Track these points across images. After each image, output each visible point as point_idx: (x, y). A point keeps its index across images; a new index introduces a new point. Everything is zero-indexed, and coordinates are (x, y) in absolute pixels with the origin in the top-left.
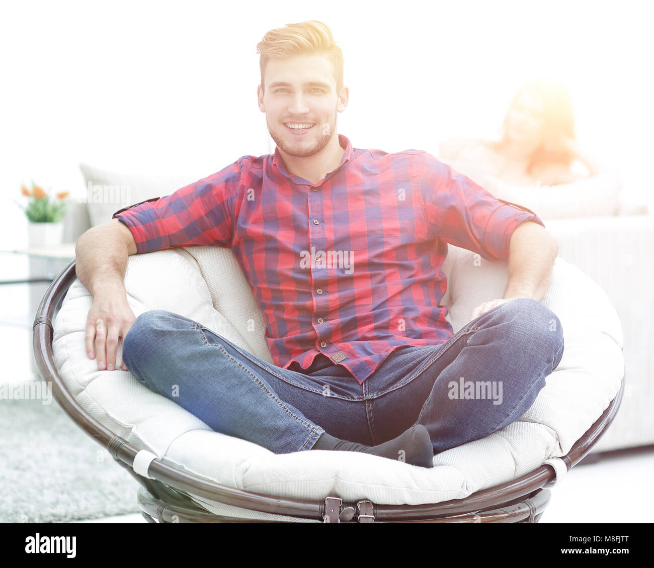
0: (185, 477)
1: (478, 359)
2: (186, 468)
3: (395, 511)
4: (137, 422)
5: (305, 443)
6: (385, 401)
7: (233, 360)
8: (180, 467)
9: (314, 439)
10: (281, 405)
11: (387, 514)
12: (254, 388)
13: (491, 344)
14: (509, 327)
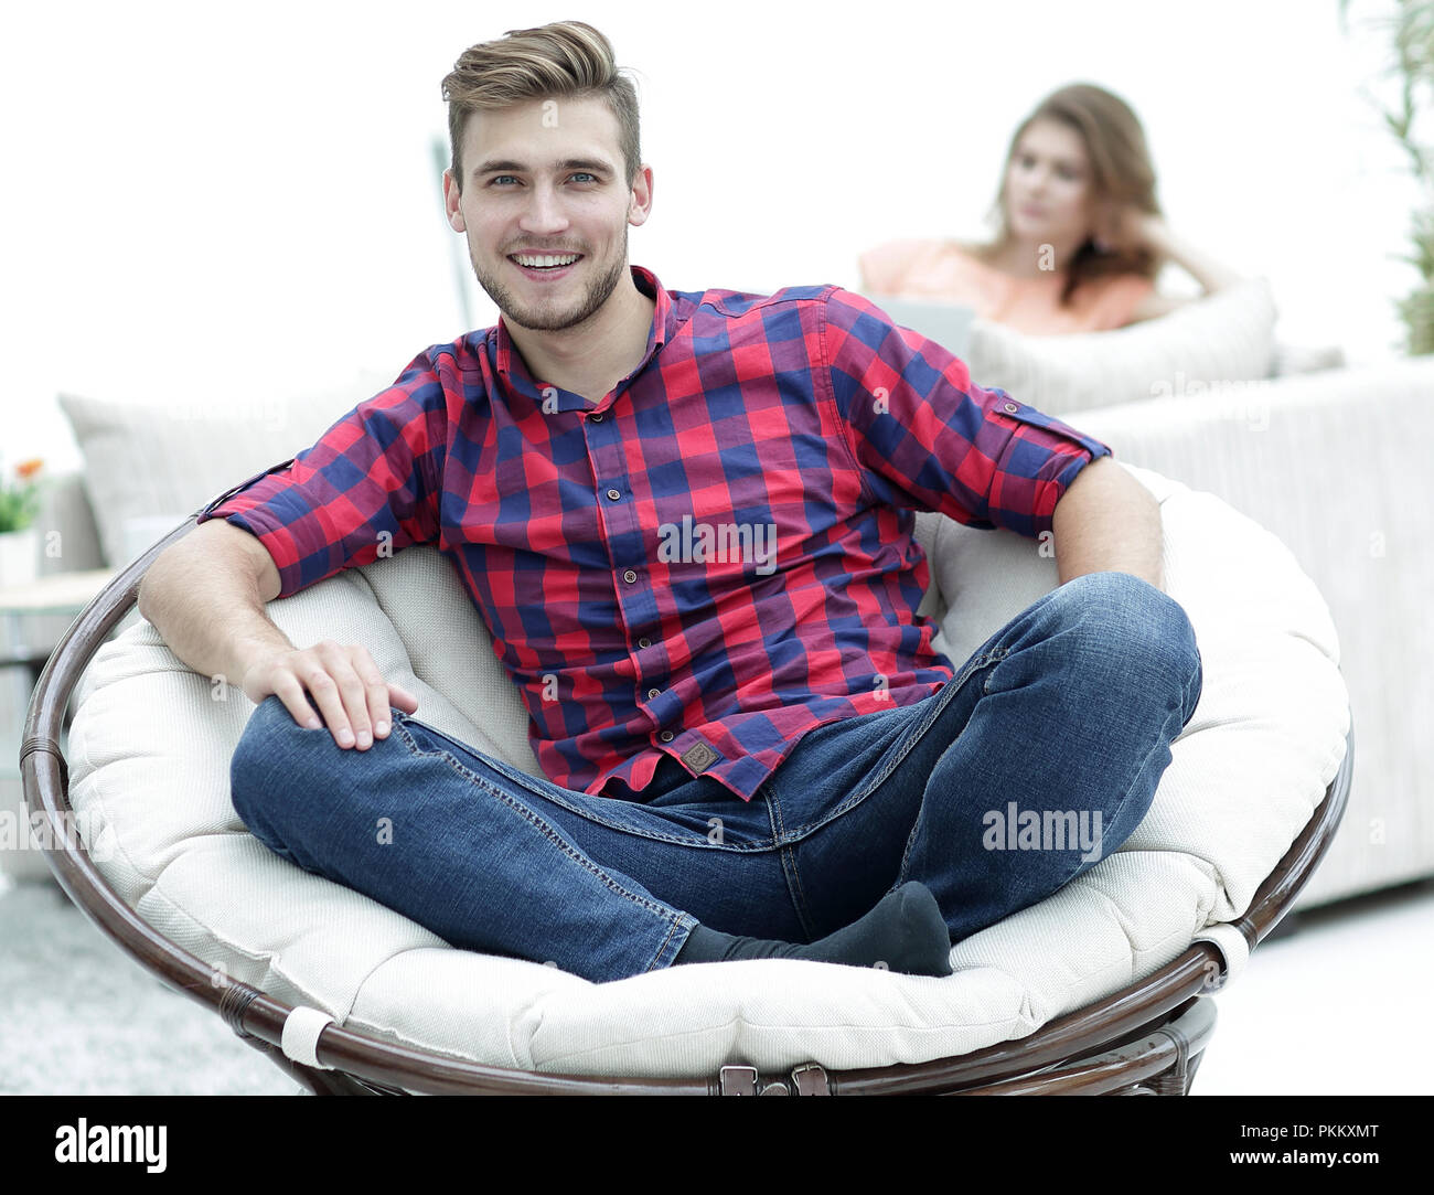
0: (402, 1057)
1: (1013, 721)
2: (401, 1037)
3: (877, 1081)
4: (279, 947)
5: (657, 950)
6: (822, 844)
7: (479, 781)
8: (385, 1036)
9: (678, 940)
10: (597, 871)
11: (861, 1089)
12: (532, 838)
13: (1038, 684)
14: (1072, 641)
